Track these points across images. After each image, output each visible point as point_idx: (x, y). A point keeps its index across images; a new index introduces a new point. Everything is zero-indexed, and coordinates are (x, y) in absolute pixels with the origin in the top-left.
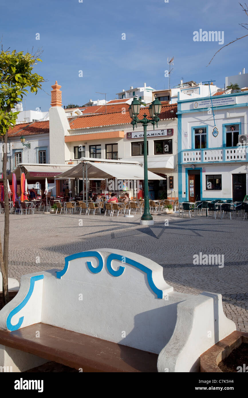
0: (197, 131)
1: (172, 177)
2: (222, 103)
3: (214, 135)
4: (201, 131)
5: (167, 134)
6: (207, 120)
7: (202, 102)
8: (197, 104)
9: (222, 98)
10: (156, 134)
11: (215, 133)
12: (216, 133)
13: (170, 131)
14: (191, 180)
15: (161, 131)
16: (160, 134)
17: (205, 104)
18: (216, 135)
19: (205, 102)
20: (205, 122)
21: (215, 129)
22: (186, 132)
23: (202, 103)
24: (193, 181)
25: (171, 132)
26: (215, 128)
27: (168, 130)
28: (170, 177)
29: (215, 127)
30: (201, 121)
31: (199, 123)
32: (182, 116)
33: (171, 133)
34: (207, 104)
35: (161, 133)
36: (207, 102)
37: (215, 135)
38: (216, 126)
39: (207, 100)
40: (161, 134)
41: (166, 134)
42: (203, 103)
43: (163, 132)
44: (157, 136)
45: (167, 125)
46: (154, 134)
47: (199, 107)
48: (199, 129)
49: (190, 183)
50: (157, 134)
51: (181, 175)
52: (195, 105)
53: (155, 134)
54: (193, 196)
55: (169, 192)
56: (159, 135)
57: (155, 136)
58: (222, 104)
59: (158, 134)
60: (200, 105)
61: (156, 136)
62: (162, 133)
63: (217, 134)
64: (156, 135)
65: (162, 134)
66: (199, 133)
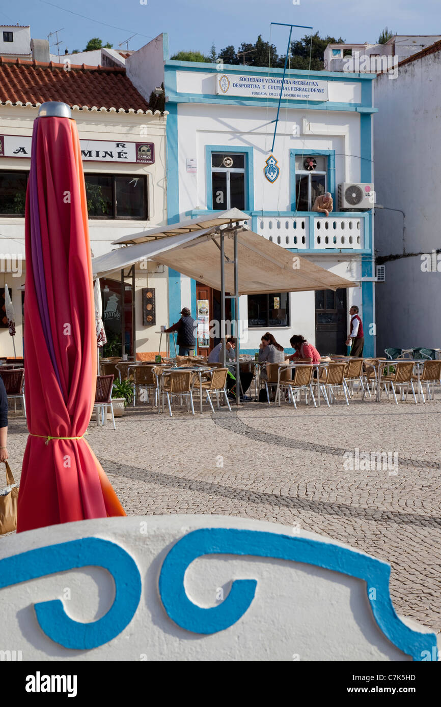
0: (217, 158)
1: (152, 291)
2: (293, 92)
3: (270, 176)
4: (228, 162)
5: (137, 159)
6: (249, 133)
7: (241, 79)
8: (227, 83)
9: (296, 80)
10: (98, 153)
11: (271, 169)
12: (274, 172)
13: (144, 148)
14: (200, 299)
15: (114, 144)
16: (111, 156)
17: (248, 86)
18: (274, 176)
19: (250, 80)
20: (245, 137)
21: (272, 159)
22: (192, 160)
23: (242, 82)
24: (207, 301)
25: (149, 153)
26: (271, 157)
27: (139, 146)
28: (145, 291)
29: (270, 154)
30: (236, 133)
31: (230, 136)
32: (179, 109)
33: (150, 157)
34: (255, 86)
35: (115, 151)
36: (254, 80)
37: (272, 176)
38: (273, 154)
39: (256, 77)
40: (115, 155)
41: (131, 157)
42: (244, 83)
43: (120, 149)
44: (101, 159)
45: (130, 130)
46: (90, 152)
47: (233, 92)
48: (226, 156)
49: (198, 309)
50: (102, 154)
51: (178, 283)
52: (222, 83)
53: (94, 154)
54: (208, 346)
55: (140, 334)
56: (108, 158)
57: (94, 158)
58: (293, 95)
59: (106, 153)
60: (235, 85)
61: (98, 159)
62: (119, 153)
63: (276, 173)
64: (98, 156)
65: (119, 157)
66: (225, 167)
